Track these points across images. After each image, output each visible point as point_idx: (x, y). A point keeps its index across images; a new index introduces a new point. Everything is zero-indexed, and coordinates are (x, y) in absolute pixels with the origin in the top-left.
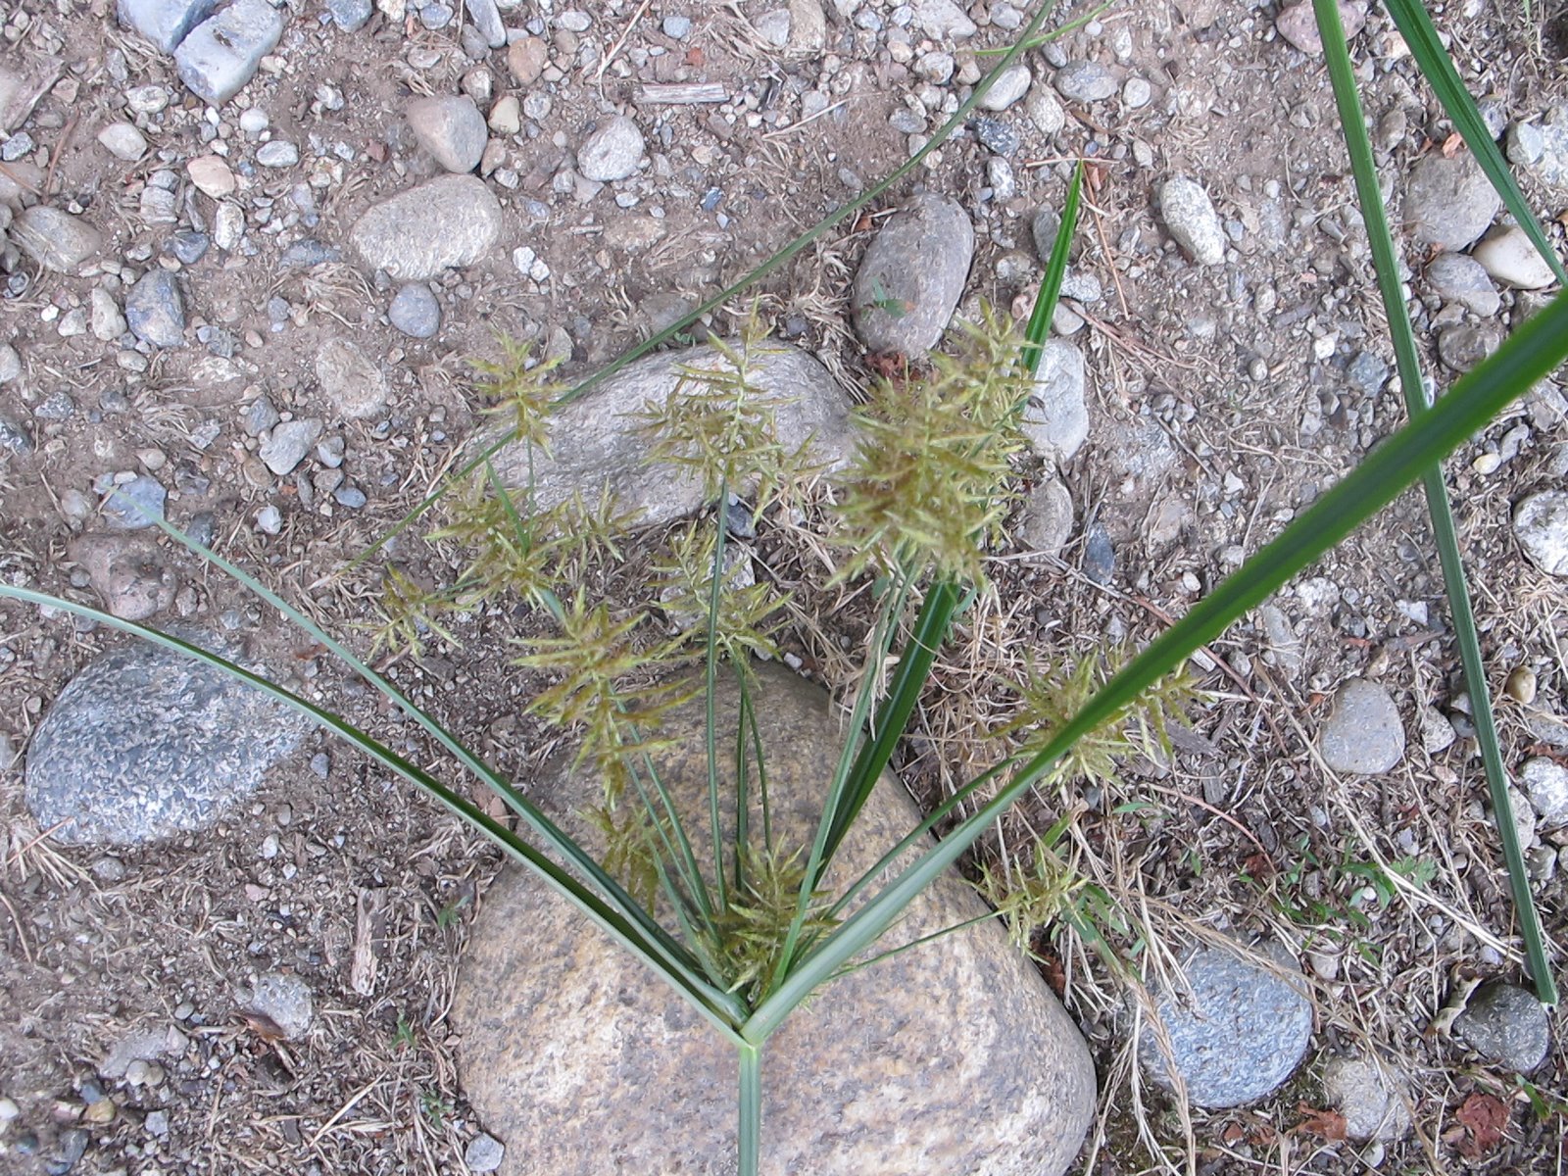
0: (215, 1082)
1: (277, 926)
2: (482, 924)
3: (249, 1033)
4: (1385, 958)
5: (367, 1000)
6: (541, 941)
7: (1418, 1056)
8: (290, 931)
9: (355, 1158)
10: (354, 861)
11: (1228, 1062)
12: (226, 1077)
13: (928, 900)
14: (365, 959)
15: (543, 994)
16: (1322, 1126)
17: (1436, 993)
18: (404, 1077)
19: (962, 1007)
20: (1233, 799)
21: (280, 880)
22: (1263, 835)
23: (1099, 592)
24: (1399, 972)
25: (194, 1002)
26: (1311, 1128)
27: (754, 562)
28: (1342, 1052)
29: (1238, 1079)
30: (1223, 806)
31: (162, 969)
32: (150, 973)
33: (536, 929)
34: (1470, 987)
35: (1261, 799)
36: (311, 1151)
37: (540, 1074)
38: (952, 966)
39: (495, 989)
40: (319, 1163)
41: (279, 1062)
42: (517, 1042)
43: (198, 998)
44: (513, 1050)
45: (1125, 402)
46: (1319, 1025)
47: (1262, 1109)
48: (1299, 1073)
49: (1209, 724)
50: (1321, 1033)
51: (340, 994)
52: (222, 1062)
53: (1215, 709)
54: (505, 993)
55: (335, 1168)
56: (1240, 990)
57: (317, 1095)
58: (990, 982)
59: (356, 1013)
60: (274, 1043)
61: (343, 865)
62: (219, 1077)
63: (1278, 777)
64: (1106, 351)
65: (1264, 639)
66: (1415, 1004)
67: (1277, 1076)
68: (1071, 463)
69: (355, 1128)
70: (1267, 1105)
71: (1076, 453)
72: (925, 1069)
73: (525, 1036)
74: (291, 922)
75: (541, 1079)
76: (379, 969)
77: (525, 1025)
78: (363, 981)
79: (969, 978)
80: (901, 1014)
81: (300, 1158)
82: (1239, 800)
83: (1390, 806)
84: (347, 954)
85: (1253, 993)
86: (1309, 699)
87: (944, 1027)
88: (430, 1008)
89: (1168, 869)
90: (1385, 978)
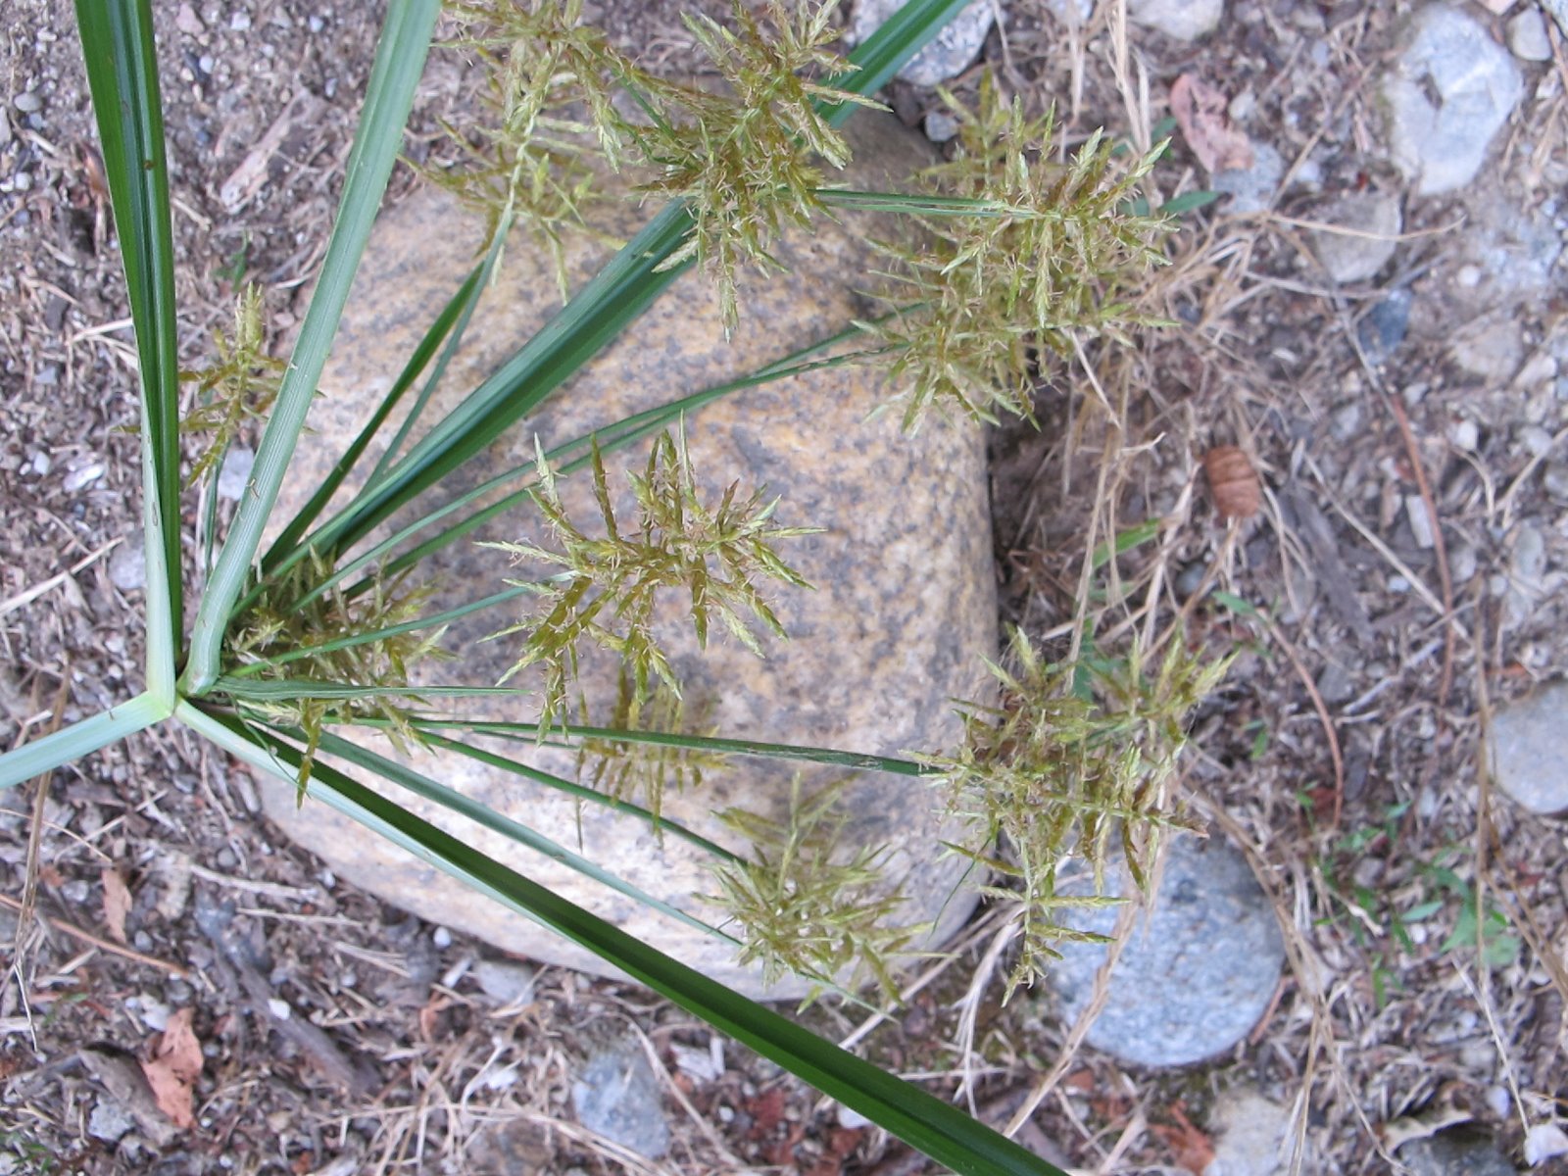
0: (11, 205)
1: (187, 75)
2: (405, 207)
3: (80, 174)
4: (1384, 1016)
5: (227, 217)
6: (454, 256)
7: (1341, 1148)
8: (197, 90)
9: (101, 388)
10: (317, 56)
11: (1134, 994)
12: (26, 205)
13: (935, 508)
14: (254, 168)
15: (414, 317)
16: (1183, 1144)
17: (1411, 1096)
18: (208, 327)
19: (885, 668)
20: (1348, 708)
21: (224, 25)
22: (1352, 775)
23: (1357, 365)
24: (1386, 1042)
25: (45, 103)
26: (1171, 1138)
27: (993, 27)
28: (1262, 1084)
29: (1132, 1023)
30: (1334, 708)
31: (35, 40)
32: (17, 36)
33: (457, 241)
34: (1454, 1117)
35: (1378, 734)
36: (63, 350)
37: (348, 408)
38: (909, 607)
39: (368, 285)
40: (62, 369)
41: (90, 228)
42: (349, 357)
43: (53, 101)
44: (339, 364)
45: (1532, 181)
46: (1258, 1035)
47: (1133, 1077)
48: (1197, 1072)
49: (1378, 604)
50: (1255, 1047)
51: (203, 192)
52: (34, 186)
53: (1396, 593)
54: (375, 295)
55: (75, 387)
56: (1205, 927)
57: (107, 291)
58: (940, 666)
59: (205, 223)
60: (99, 202)
61: (301, 51)
62: (18, 201)
63: (1412, 723)
64: (1549, 111)
65: (1504, 560)
66: (1378, 1092)
67: (1176, 1052)
68: (1425, 201)
69: (122, 355)
70: (1141, 1077)
71: (1436, 197)
72: (793, 709)
73: (362, 354)
74: (205, 82)
75: (346, 414)
76: (263, 188)
77: (371, 342)
78: (236, 191)
79: (920, 638)
80: (809, 619)
81: (47, 350)
82: (1353, 714)
83: (1512, 853)
84: (241, 150)
85: (1216, 940)
86: (1509, 663)
87: (849, 674)
88: (285, 267)
89: (1221, 730)
90: (1367, 1038)
